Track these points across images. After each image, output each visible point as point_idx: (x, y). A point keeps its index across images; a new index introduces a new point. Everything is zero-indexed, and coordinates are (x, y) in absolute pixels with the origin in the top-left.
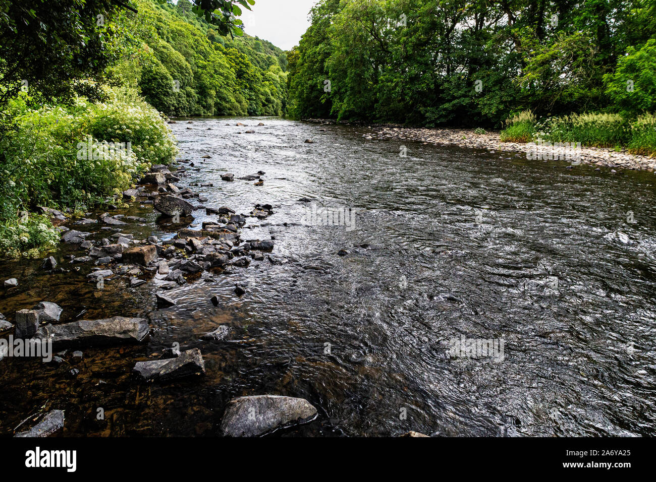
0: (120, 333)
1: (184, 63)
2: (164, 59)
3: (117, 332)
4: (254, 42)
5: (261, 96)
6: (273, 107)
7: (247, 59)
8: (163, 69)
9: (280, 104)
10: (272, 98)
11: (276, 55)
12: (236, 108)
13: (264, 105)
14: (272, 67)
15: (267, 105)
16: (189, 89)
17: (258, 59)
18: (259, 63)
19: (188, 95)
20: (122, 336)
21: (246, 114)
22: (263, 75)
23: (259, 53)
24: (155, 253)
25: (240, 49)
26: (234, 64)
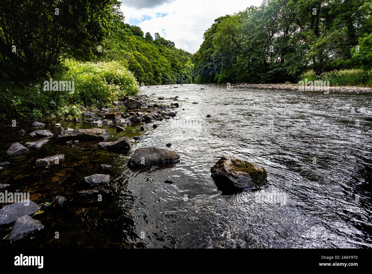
0: (96, 134)
1: (148, 61)
2: (139, 60)
3: (94, 134)
4: (180, 51)
5: (183, 75)
6: (188, 80)
7: (176, 59)
8: (139, 64)
9: (192, 79)
10: (188, 76)
11: (190, 57)
12: (171, 81)
13: (184, 79)
14: (188, 62)
15: (185, 79)
16: (150, 73)
17: (181, 59)
18: (181, 61)
19: (150, 76)
20: (96, 136)
21: (176, 83)
22: (183, 65)
23: (182, 56)
24: (120, 116)
25: (173, 55)
26: (170, 61)
